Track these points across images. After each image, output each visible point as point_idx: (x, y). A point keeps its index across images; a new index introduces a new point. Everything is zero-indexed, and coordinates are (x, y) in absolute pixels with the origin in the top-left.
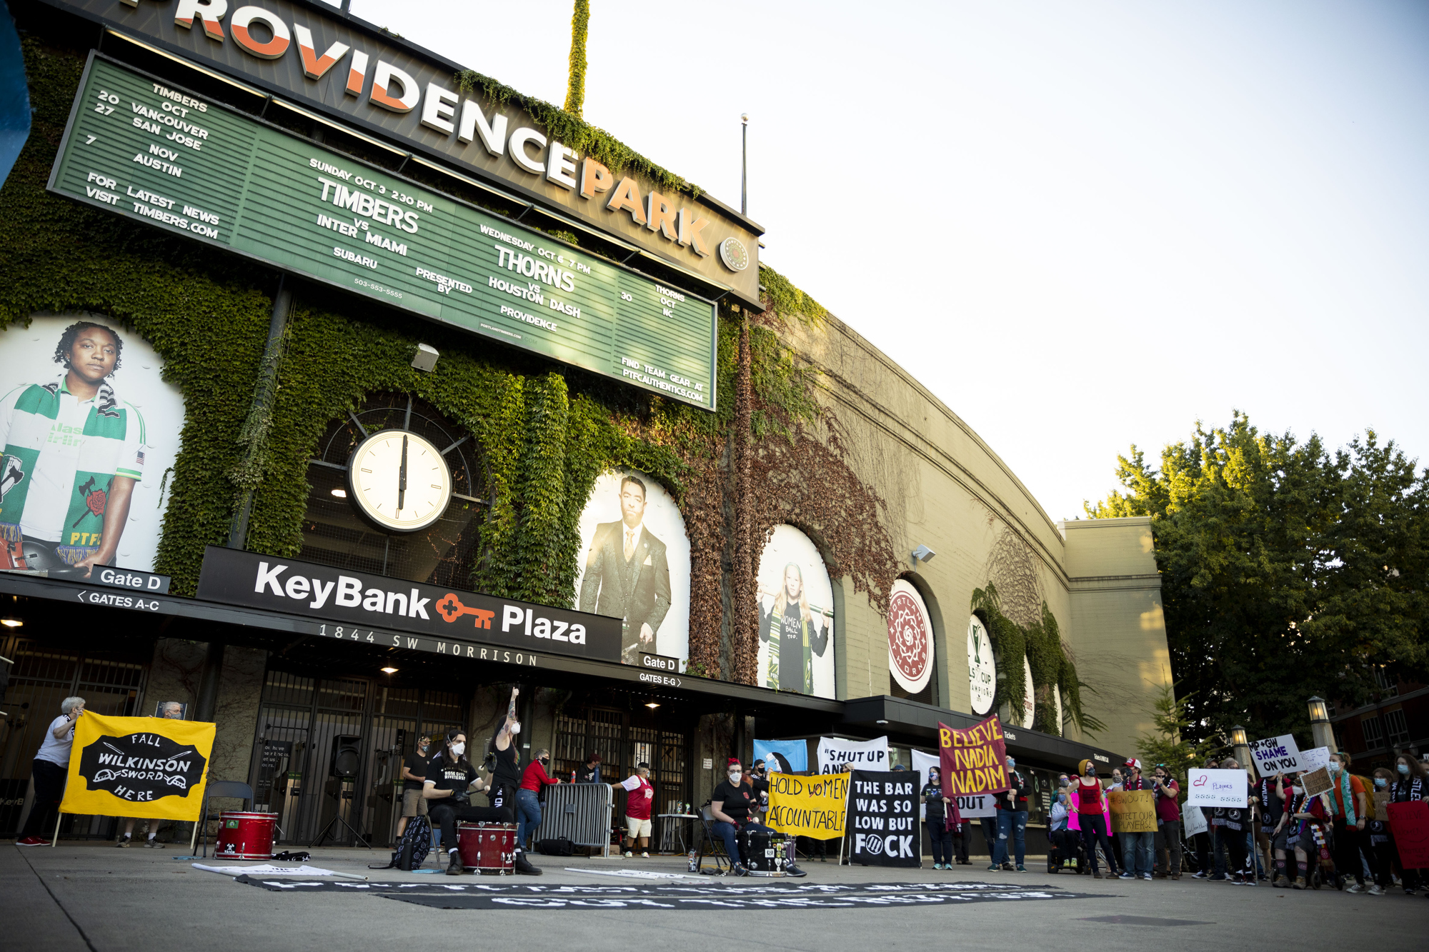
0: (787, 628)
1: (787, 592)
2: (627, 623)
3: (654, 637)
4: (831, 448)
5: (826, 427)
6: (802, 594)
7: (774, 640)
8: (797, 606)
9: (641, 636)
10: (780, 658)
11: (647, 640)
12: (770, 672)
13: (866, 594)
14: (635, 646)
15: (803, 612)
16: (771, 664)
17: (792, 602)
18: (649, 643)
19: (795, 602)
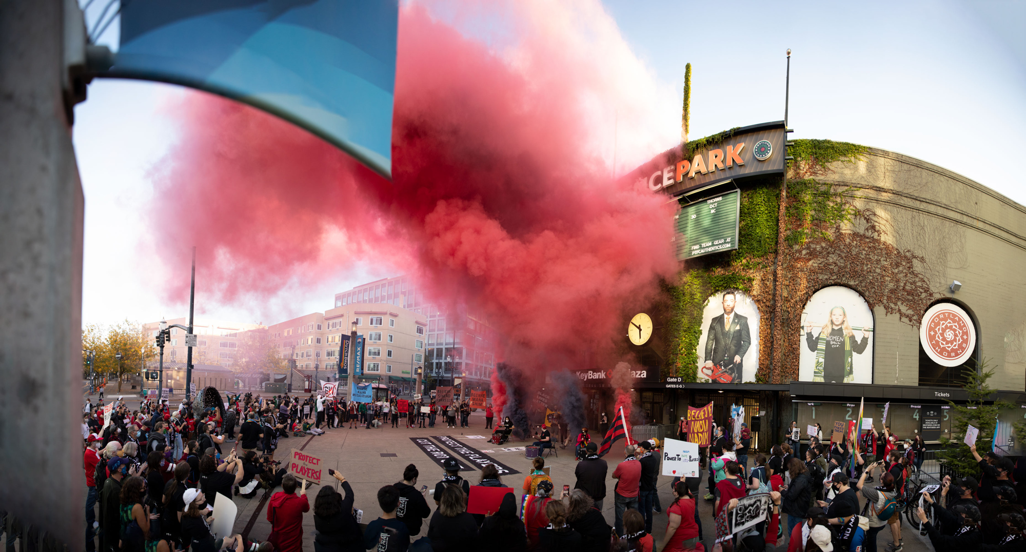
0: (832, 343)
1: (832, 323)
2: (727, 357)
3: (742, 360)
4: (869, 233)
5: (865, 222)
6: (845, 323)
7: (822, 350)
8: (841, 330)
9: (735, 361)
10: (825, 359)
11: (738, 362)
12: (816, 367)
13: (898, 315)
14: (732, 366)
15: (845, 332)
16: (818, 362)
17: (836, 328)
18: (739, 363)
19: (840, 327)
